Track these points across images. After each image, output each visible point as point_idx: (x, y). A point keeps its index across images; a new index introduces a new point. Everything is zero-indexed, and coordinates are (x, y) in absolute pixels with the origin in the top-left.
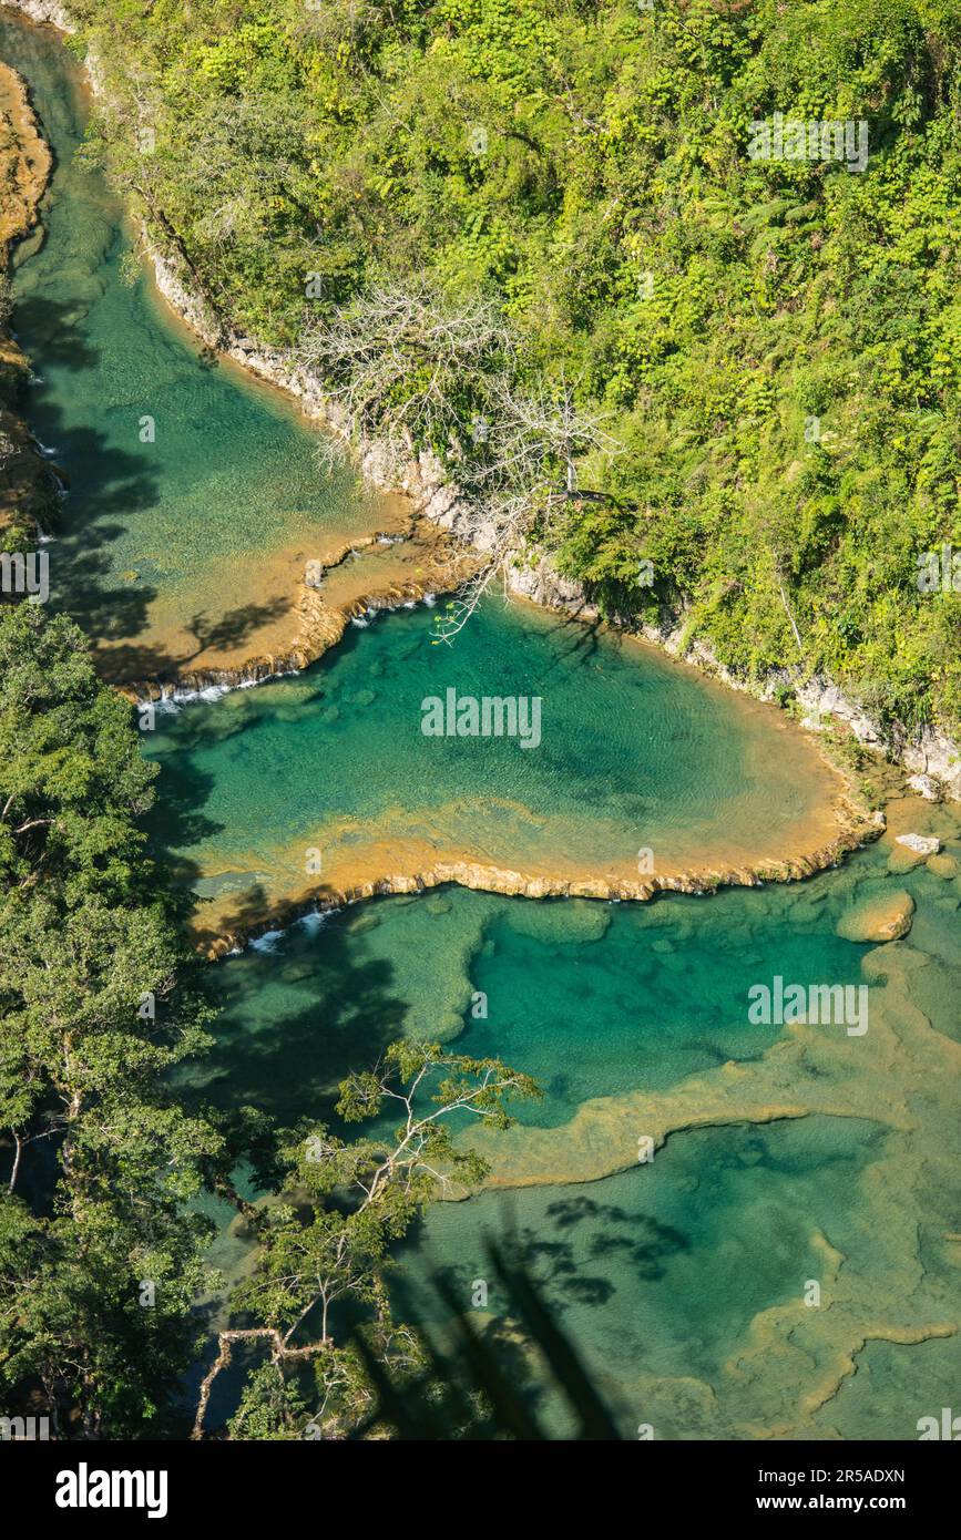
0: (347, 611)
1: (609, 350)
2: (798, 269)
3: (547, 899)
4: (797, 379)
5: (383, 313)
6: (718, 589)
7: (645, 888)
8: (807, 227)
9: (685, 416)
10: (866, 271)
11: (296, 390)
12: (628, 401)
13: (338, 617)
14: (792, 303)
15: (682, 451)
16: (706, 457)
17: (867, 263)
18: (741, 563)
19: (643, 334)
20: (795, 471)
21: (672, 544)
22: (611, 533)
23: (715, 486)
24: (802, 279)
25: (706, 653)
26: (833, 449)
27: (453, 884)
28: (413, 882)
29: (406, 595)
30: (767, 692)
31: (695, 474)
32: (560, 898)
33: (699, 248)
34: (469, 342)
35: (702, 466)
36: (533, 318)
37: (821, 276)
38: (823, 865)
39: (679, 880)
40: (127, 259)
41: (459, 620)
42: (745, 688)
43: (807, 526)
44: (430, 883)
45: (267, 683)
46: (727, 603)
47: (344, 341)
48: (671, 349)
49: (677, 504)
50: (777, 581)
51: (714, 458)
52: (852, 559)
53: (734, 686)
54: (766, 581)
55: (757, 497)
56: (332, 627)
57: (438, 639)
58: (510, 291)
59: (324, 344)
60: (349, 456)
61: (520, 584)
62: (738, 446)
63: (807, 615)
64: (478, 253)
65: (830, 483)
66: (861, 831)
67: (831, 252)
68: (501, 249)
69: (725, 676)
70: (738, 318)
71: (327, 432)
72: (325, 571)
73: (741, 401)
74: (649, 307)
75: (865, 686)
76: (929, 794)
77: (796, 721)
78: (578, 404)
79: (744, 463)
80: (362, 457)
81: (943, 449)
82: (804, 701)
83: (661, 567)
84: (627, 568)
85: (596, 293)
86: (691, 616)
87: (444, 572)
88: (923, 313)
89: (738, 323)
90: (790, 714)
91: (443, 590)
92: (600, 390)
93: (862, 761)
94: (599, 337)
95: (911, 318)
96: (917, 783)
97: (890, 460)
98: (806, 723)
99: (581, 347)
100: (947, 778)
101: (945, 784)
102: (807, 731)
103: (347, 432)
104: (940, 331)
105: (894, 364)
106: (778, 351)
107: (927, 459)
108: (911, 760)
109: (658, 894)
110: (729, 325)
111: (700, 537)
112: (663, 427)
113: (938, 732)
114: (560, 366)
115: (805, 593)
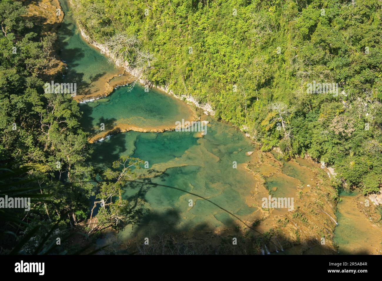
0: (114, 87)
1: (155, 44)
2: (184, 31)
3: (147, 132)
5: (118, 38)
6: (173, 82)
8: (185, 24)
9: (167, 54)
10: (195, 31)
11: (104, 51)
12: (158, 51)
14: (184, 37)
15: (167, 60)
16: (171, 61)
17: (195, 30)
18: (177, 78)
19: (160, 41)
20: (185, 63)
21: (166, 75)
22: (156, 73)
23: (172, 66)
24: (185, 32)
25: (171, 92)
26: (191, 59)
28: (125, 130)
29: (123, 84)
30: (181, 98)
31: (169, 64)
32: (149, 132)
33: (169, 27)
34: (132, 43)
36: (142, 39)
37: (188, 32)
39: (168, 129)
40: (76, 30)
41: (132, 88)
42: (178, 98)
43: (187, 72)
44: (128, 130)
45: (101, 98)
46: (175, 84)
47: (112, 43)
48: (165, 43)
49: (166, 68)
50: (183, 81)
52: (194, 77)
53: (176, 98)
54: (181, 80)
55: (178, 67)
56: (111, 89)
58: (139, 34)
59: (109, 43)
60: (113, 61)
61: (142, 81)
62: (176, 59)
63: (187, 86)
64: (133, 28)
65: (190, 65)
67: (189, 28)
68: (137, 28)
69: (175, 96)
71: (110, 58)
72: (110, 80)
73: (176, 52)
74: (161, 37)
75: (197, 97)
76: (207, 114)
77: (186, 103)
78: (150, 53)
79: (177, 62)
80: (115, 62)
81: (208, 59)
82: (187, 100)
83: (164, 79)
84: (159, 79)
85: (152, 35)
86: (169, 86)
87: (129, 80)
88: (204, 38)
89: (175, 39)
90: (185, 102)
91: (129, 83)
92: (154, 50)
93: (197, 109)
94: (153, 42)
95: (202, 38)
96: (205, 113)
97: (200, 61)
98: (188, 103)
99: (150, 43)
100: (210, 111)
101: (210, 113)
102: (188, 105)
103: (113, 58)
104: (207, 41)
105: (200, 46)
106: (182, 44)
107: (206, 61)
108: (204, 109)
109: (165, 131)
110: (174, 40)
111: (170, 74)
112: (164, 56)
113: (208, 104)
114: (147, 46)
115: (187, 82)
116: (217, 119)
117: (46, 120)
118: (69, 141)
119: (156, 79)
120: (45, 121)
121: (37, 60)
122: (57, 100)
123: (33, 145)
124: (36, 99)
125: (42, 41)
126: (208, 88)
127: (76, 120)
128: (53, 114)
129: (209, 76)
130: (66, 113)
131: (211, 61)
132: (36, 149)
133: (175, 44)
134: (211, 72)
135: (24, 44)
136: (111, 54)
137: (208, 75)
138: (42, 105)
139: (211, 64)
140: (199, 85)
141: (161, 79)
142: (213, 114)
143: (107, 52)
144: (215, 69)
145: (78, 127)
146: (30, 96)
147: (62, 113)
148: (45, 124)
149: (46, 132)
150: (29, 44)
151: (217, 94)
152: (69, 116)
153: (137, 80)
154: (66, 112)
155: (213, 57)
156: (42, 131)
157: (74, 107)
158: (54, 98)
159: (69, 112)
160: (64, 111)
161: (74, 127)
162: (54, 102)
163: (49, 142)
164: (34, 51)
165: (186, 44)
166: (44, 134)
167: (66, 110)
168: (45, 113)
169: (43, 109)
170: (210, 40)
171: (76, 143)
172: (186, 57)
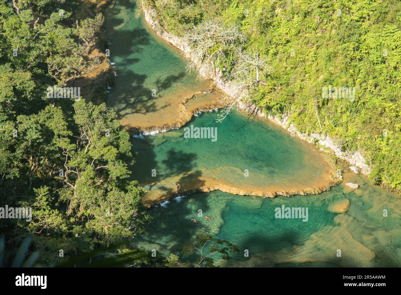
0: (193, 112)
1: (270, 42)
2: (325, 21)
3: (245, 195)
4: (323, 52)
5: (207, 28)
6: (298, 111)
7: (273, 194)
8: (328, 9)
9: (289, 61)
10: (345, 22)
11: (182, 49)
12: (275, 54)
13: (190, 113)
14: (324, 31)
15: (290, 71)
16: (297, 73)
17: (345, 20)
18: (305, 103)
19: (280, 37)
20: (322, 77)
21: (285, 97)
22: (269, 93)
23: (298, 81)
24: (326, 24)
25: (293, 128)
26: (332, 72)
27: (218, 190)
29: (210, 108)
30: (311, 141)
31: (293, 78)
32: (249, 195)
33: (297, 14)
34: (231, 38)
35: (295, 75)
36: (249, 32)
37: (332, 23)
38: (324, 190)
39: (283, 193)
40: (137, 11)
41: (224, 115)
42: (304, 139)
44: (212, 190)
45: (169, 131)
46: (300, 114)
47: (196, 35)
48: (288, 41)
49: (288, 85)
50: (315, 108)
51: (299, 73)
52: (336, 103)
53: (302, 138)
54: (312, 107)
55: (309, 84)
56: (189, 116)
57: (218, 121)
58: (243, 24)
59: (191, 37)
60: (195, 68)
61: (242, 106)
62: (306, 70)
63: (322, 119)
64: (235, 13)
65: (331, 82)
66: (336, 181)
67: (335, 16)
68: (241, 11)
70: (307, 34)
71: (190, 61)
72: (187, 100)
73: (307, 57)
74: (282, 30)
75: (339, 140)
76: (356, 172)
77: (318, 149)
78: (260, 56)
79: (307, 75)
80: (200, 68)
81: (364, 73)
82: (322, 143)
83: (282, 104)
84: (272, 104)
85: (268, 25)
86: (290, 118)
87: (221, 102)
88: (360, 35)
89: (307, 35)
90: (317, 147)
91: (220, 107)
92: (267, 53)
93: (337, 161)
94: (268, 38)
95: (357, 36)
96: (352, 168)
97: (349, 76)
98: (321, 149)
99: (262, 40)
100: (361, 167)
101: (361, 169)
102: (322, 152)
103: (195, 62)
104: (365, 40)
105: (351, 49)
106: (318, 44)
107: (360, 76)
108: (351, 161)
109: (276, 196)
110: (305, 36)
111: (293, 95)
112: (285, 63)
113: (359, 153)
114: (256, 45)
115: (323, 112)
116: (373, 181)
117: (74, 162)
118: (110, 202)
119: (267, 103)
120: (72, 164)
121: (67, 58)
122: (96, 129)
123: (47, 205)
124: (60, 125)
125: (78, 26)
126: (360, 125)
127: (124, 166)
128: (87, 153)
129: (364, 103)
130: (109, 153)
131: (371, 77)
132: (53, 213)
133: (307, 43)
134: (368, 96)
135: (48, 30)
136: (192, 55)
137: (362, 101)
138: (69, 137)
139: (371, 81)
140: (345, 118)
141: (277, 104)
142: (368, 171)
143: (186, 51)
144: (376, 91)
145: (126, 179)
146: (50, 120)
147: (102, 153)
148: (72, 169)
149: (71, 183)
150: (57, 31)
151: (376, 136)
152: (114, 159)
153: (234, 103)
154: (109, 150)
155: (374, 71)
156: (66, 181)
157: (123, 143)
158: (91, 125)
159: (114, 150)
160: (106, 149)
161: (121, 178)
162: (89, 132)
163: (76, 201)
164: (63, 43)
165: (327, 45)
166: (68, 187)
167: (109, 147)
168: (73, 150)
169: (71, 143)
170: (370, 40)
171: (121, 205)
172: (324, 66)
